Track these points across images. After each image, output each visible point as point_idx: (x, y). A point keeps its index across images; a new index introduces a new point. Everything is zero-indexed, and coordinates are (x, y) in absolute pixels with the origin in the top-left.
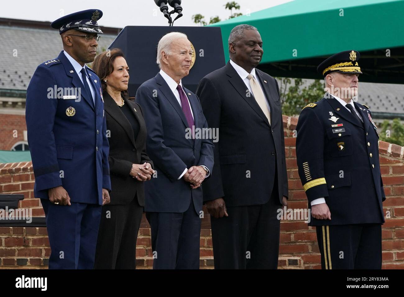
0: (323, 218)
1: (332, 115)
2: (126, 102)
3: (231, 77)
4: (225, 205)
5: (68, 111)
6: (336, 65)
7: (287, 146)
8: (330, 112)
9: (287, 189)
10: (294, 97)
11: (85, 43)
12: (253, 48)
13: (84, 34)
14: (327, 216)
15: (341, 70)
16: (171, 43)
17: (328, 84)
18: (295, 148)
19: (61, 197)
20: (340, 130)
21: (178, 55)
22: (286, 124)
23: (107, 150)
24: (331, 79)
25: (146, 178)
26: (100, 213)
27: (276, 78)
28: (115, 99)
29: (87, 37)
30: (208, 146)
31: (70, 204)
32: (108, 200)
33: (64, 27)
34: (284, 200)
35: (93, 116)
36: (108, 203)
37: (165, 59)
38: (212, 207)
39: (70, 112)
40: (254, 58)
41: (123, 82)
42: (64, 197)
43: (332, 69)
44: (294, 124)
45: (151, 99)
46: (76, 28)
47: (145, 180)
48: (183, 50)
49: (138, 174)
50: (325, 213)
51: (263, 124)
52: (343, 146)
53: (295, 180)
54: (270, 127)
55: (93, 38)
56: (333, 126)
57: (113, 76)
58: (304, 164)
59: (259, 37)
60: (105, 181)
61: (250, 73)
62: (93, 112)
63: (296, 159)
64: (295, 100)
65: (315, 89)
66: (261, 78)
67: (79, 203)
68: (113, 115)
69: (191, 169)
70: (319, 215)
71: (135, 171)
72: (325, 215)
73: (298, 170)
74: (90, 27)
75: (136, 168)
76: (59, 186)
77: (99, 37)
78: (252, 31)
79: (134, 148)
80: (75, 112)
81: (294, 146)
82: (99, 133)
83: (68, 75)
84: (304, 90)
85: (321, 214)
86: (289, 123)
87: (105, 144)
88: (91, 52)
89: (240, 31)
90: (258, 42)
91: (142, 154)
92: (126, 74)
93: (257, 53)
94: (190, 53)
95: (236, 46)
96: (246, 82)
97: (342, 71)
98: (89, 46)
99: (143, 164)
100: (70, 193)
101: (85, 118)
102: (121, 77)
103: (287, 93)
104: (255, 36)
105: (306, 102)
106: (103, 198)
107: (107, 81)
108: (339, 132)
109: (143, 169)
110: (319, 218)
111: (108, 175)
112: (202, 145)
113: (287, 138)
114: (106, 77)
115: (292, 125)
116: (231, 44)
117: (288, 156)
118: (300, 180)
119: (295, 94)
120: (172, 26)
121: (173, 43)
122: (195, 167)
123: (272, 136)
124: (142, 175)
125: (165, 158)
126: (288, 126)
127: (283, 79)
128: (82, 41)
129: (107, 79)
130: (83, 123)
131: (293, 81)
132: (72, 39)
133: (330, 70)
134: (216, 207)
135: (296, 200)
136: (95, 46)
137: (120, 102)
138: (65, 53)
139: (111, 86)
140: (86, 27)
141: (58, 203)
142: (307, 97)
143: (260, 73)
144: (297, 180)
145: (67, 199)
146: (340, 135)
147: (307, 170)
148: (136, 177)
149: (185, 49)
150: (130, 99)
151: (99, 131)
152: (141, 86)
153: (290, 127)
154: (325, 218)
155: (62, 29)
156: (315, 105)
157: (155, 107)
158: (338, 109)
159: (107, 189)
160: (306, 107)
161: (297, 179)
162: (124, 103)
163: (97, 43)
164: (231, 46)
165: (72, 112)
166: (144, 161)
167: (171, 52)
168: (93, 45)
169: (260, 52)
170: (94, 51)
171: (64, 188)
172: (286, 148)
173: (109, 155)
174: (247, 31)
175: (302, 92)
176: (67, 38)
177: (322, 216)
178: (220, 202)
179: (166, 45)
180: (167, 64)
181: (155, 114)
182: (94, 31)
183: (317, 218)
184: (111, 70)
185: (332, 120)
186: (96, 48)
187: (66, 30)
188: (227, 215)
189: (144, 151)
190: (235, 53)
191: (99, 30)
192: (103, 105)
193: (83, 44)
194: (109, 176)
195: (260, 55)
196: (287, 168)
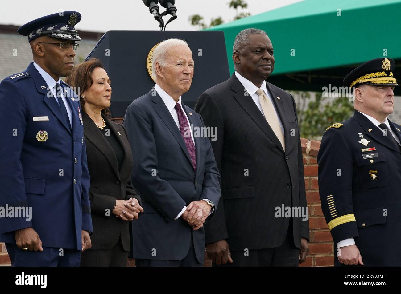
0: (352, 264)
1: (362, 137)
2: (107, 124)
3: (236, 93)
4: (229, 248)
5: (39, 135)
6: (366, 76)
7: (307, 175)
8: (359, 134)
9: (308, 230)
10: (314, 115)
11: (60, 52)
12: (262, 56)
13: (59, 41)
14: (357, 261)
15: (372, 82)
16: (167, 52)
17: (357, 100)
18: (317, 178)
19: (31, 240)
20: (373, 155)
21: (175, 67)
22: (305, 148)
23: (87, 183)
24: (360, 94)
25: (133, 216)
26: (79, 261)
27: (292, 93)
28: (94, 120)
29: (62, 45)
30: (213, 175)
31: (42, 249)
32: (88, 244)
33: (35, 33)
34: (304, 242)
35: (69, 141)
36: (89, 248)
37: (160, 72)
38: (213, 251)
39: (42, 137)
40: (263, 68)
41: (104, 97)
42: (35, 241)
43: (361, 81)
44: (315, 149)
45: (144, 120)
46: (49, 35)
47: (131, 219)
48: (179, 61)
49: (123, 212)
50: (355, 257)
51: (275, 149)
52: (376, 174)
53: (316, 218)
54: (284, 154)
55: (71, 46)
56: (363, 150)
57: (92, 90)
58: (327, 197)
59: (268, 42)
60: (84, 221)
61: (259, 87)
62: (71, 137)
63: (318, 191)
64: (316, 118)
65: (340, 105)
66: (273, 94)
67: (53, 248)
68: (92, 140)
69: (191, 205)
70: (348, 260)
71: (119, 208)
72: (355, 260)
73: (320, 205)
74: (66, 32)
75: (120, 204)
76: (28, 228)
77: (77, 45)
78: (259, 35)
79: (118, 180)
80: (47, 137)
81: (316, 176)
82: (77, 162)
83: (38, 91)
84: (327, 106)
85: (350, 259)
86: (309, 148)
87: (84, 176)
88: (67, 64)
89: (244, 37)
90: (267, 49)
91: (127, 187)
92: (107, 88)
93: (266, 62)
94: (190, 64)
95: (240, 55)
96: (255, 99)
97: (374, 83)
98: (65, 56)
99: (128, 199)
100: (41, 236)
101: (61, 144)
102: (102, 92)
103: (306, 109)
104: (264, 41)
105: (330, 122)
106: (83, 242)
107: (85, 97)
108: (371, 157)
109: (129, 205)
110: (347, 264)
111: (88, 213)
112: (205, 175)
113: (306, 166)
114: (84, 92)
115: (312, 151)
116: (235, 53)
117: (308, 188)
118: (324, 217)
119: (316, 112)
120: (164, 30)
121: (169, 52)
122: (195, 202)
123: (287, 164)
124: (127, 213)
125: (160, 193)
126: (307, 152)
127: (301, 93)
128: (57, 50)
129: (84, 95)
130: (57, 150)
131: (313, 95)
132: (44, 47)
133: (359, 83)
134: (219, 251)
135: (319, 242)
136: (72, 56)
137: (100, 124)
138: (35, 64)
139: (90, 103)
140: (62, 33)
141: (27, 249)
142: (331, 114)
143: (272, 88)
144: (319, 218)
145: (38, 243)
146: (372, 161)
147: (332, 205)
148: (120, 216)
149: (182, 59)
150: (113, 120)
151: (77, 159)
152: (132, 104)
153: (309, 152)
154: (355, 263)
155: (31, 36)
156: (341, 125)
157: (148, 130)
158: (370, 130)
159: (88, 231)
160: (330, 127)
161: (318, 216)
162: (106, 124)
163: (75, 52)
164: (235, 56)
165: (44, 137)
166: (130, 196)
167: (166, 63)
168: (71, 54)
169: (269, 60)
170: (71, 63)
171: (34, 229)
172: (305, 178)
173: (90, 189)
174: (253, 36)
175: (324, 109)
176: (37, 46)
177: (351, 261)
178: (223, 245)
179: (160, 55)
180: (163, 78)
181: (148, 138)
182: (71, 38)
183: (345, 263)
184: (90, 83)
185: (362, 143)
186: (74, 59)
187: (37, 36)
188: (231, 261)
189: (129, 183)
190: (240, 63)
191: (77, 36)
192: (82, 128)
193: (58, 53)
194: (90, 215)
195: (270, 63)
196: (307, 203)
